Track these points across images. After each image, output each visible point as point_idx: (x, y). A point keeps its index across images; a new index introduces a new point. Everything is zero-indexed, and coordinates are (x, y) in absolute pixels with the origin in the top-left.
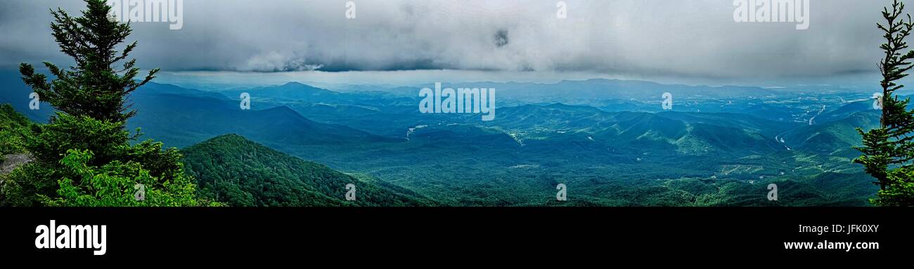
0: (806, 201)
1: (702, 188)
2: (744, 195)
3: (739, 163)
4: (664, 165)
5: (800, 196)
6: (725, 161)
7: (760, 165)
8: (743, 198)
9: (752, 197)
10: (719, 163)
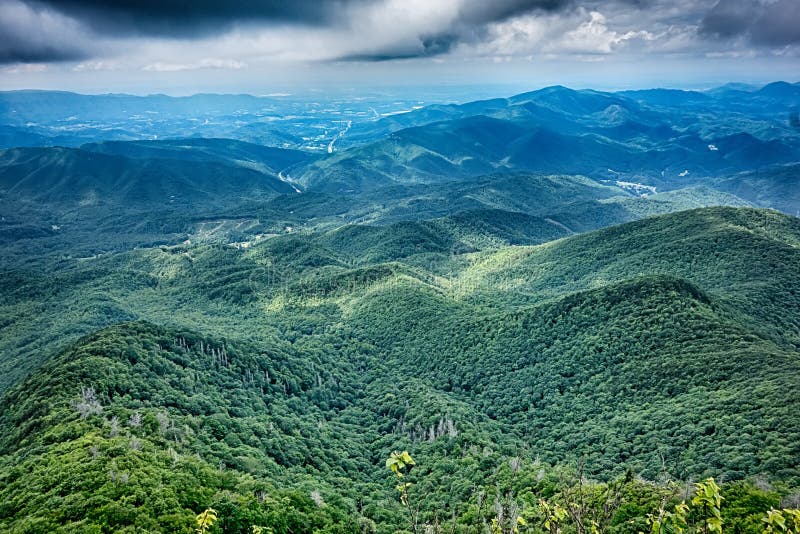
0: (318, 270)
1: (166, 262)
2: (231, 266)
3: (224, 217)
4: (103, 232)
5: (310, 264)
6: (202, 216)
7: (255, 217)
8: (230, 272)
9: (242, 269)
10: (194, 220)
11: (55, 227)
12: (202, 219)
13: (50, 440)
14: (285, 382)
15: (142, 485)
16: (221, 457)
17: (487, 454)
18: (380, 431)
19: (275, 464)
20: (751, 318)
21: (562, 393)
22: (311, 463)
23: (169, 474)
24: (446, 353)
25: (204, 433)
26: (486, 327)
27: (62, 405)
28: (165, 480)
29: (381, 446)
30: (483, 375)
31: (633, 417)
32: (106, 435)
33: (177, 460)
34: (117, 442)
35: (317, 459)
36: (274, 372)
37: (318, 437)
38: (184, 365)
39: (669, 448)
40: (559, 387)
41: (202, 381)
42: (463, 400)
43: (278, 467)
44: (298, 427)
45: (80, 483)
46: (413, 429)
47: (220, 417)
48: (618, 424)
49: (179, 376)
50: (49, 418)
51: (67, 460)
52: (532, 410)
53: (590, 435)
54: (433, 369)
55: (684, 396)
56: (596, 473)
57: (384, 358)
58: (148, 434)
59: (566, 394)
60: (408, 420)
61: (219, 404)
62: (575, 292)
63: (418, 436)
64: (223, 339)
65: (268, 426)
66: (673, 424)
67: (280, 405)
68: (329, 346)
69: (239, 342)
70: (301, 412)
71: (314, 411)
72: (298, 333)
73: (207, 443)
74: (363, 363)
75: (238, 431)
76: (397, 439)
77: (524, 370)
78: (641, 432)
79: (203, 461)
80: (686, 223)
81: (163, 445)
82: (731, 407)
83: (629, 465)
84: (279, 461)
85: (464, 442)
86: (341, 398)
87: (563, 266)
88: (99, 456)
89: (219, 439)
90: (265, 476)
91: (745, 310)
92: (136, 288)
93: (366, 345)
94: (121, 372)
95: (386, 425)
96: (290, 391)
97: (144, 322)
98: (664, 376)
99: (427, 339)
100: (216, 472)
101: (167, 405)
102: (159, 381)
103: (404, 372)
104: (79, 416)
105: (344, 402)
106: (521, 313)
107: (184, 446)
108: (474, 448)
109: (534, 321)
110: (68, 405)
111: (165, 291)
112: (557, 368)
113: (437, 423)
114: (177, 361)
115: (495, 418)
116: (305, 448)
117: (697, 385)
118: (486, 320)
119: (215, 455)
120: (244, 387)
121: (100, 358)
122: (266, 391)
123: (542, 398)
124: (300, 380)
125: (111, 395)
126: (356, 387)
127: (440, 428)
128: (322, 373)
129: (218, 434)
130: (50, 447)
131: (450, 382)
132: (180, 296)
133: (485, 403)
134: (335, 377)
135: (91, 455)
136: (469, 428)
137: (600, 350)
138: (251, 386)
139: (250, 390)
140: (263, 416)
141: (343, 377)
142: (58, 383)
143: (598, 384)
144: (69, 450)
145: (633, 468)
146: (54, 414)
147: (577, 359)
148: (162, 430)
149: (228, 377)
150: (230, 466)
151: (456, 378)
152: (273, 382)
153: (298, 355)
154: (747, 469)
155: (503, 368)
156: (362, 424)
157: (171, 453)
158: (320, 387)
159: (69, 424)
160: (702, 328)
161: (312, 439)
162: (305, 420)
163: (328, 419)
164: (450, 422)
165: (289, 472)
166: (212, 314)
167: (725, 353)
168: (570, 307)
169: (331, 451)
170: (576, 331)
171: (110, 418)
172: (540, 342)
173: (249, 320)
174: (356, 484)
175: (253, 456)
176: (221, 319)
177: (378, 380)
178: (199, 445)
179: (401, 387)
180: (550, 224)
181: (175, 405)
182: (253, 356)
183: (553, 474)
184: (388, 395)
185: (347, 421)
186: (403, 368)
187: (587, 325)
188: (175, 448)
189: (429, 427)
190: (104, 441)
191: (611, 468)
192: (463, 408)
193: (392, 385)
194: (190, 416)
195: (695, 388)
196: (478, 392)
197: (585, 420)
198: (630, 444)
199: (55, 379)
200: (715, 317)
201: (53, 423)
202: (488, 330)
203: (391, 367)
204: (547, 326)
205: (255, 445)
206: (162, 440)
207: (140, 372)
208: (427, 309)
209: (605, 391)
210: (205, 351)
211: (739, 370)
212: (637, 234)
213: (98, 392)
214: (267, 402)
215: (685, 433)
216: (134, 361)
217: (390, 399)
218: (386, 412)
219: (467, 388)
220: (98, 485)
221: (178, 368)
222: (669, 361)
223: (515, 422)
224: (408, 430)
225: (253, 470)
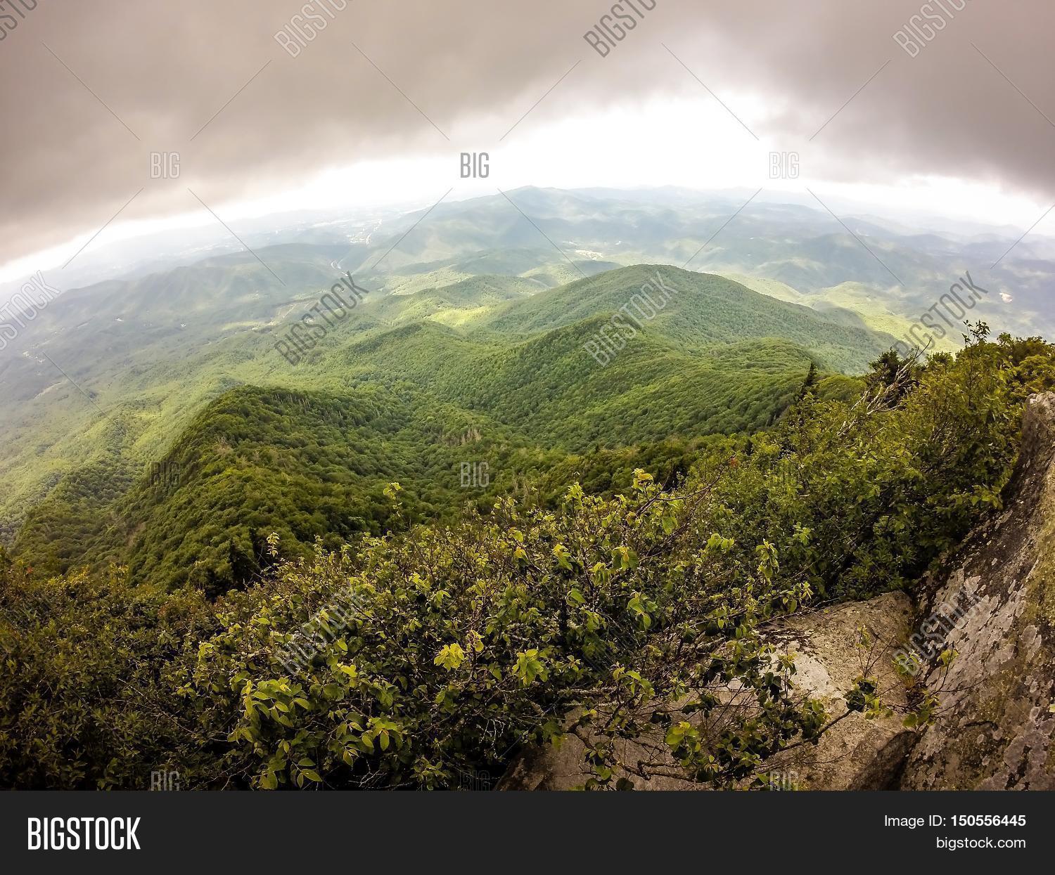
3: (295, 301)
10: (274, 306)
11: (183, 325)
12: (280, 305)
13: (206, 475)
14: (353, 417)
15: (270, 499)
16: (318, 474)
17: (503, 448)
18: (426, 443)
19: (356, 475)
20: (665, 337)
21: (551, 400)
22: (381, 471)
23: (286, 490)
24: (467, 382)
25: (304, 459)
26: (494, 361)
27: (207, 451)
28: (284, 494)
29: (429, 454)
30: (495, 395)
31: (598, 410)
32: (239, 468)
33: (289, 480)
34: (248, 472)
35: (385, 468)
36: (344, 411)
37: (383, 453)
38: (281, 413)
39: (621, 427)
40: (549, 397)
41: (296, 425)
42: (483, 414)
43: (358, 477)
44: (368, 448)
45: (230, 501)
46: (449, 439)
47: (312, 447)
48: (589, 416)
49: (279, 421)
50: (201, 460)
51: (220, 487)
52: (532, 415)
53: (572, 426)
54: (459, 395)
55: (628, 392)
56: (577, 450)
57: (423, 391)
58: (266, 464)
59: (554, 401)
60: (445, 434)
61: (310, 438)
62: (554, 329)
63: (453, 443)
64: (305, 392)
65: (346, 450)
66: (623, 411)
67: (352, 434)
68: (381, 388)
69: (317, 392)
70: (368, 437)
71: (377, 435)
72: (358, 380)
73: (306, 466)
74: (408, 397)
75: (327, 455)
76: (439, 447)
77: (524, 388)
78: (603, 419)
79: (306, 479)
80: (623, 276)
81: (277, 471)
82: (657, 396)
83: (598, 441)
84: (358, 472)
85: (488, 443)
86: (395, 423)
87: (544, 312)
88: (238, 483)
89: (314, 463)
90: (350, 484)
91: (662, 332)
92: (241, 361)
93: (408, 383)
94: (240, 423)
95: (430, 439)
96: (358, 423)
97: (249, 386)
98: (616, 380)
99: (452, 374)
100: (318, 485)
101: (275, 443)
102: (267, 427)
103: (438, 399)
104: (219, 457)
105: (398, 426)
106: (518, 348)
107: (292, 470)
108: (494, 446)
109: (528, 352)
110: (211, 450)
111: (260, 362)
112: (546, 384)
113: (466, 433)
114: (277, 412)
115: (506, 424)
116: (375, 461)
117: (636, 384)
118: (494, 355)
119: (313, 474)
120: (325, 424)
121: (224, 415)
122: (341, 425)
123: (537, 405)
124: (364, 415)
125: (237, 440)
126: (405, 415)
127: (468, 436)
128: (379, 408)
129: (313, 460)
130: (207, 479)
131: (472, 403)
132: (271, 364)
133: (499, 414)
134: (389, 409)
135: (233, 482)
136: (489, 433)
137: (574, 368)
138: (330, 423)
139: (329, 426)
140: (342, 443)
141: (395, 409)
142: (202, 435)
143: (574, 392)
144: (219, 481)
145: (599, 443)
146: (204, 457)
147: (559, 376)
148: (275, 461)
149: (313, 419)
150: (325, 480)
151: (476, 399)
152: (345, 418)
153: (360, 397)
154: (666, 432)
155: (508, 388)
156: (413, 440)
157: (284, 475)
158: (380, 418)
159: (215, 463)
160: (637, 346)
161: (379, 455)
162: (372, 442)
163: (388, 440)
164: (475, 431)
165: (367, 479)
166: (295, 374)
167: (651, 361)
168: (552, 340)
169: (393, 461)
170: (556, 356)
171: (239, 456)
172: (533, 367)
173: (321, 375)
174: (415, 481)
175: (339, 471)
176: (301, 377)
177: (420, 407)
178: (301, 468)
179: (437, 411)
180: (533, 282)
181: (280, 442)
182: (329, 401)
183: (548, 455)
184: (429, 417)
185: (402, 440)
186: (437, 397)
187: (564, 352)
188: (286, 472)
189: (461, 435)
190: (239, 473)
191: (586, 445)
192: (483, 419)
193: (431, 410)
194: (291, 449)
195: (635, 386)
196: (493, 407)
197: (567, 417)
198: (597, 428)
199: (200, 434)
200: (644, 338)
201: (205, 463)
202: (496, 362)
203: (428, 397)
204: (537, 354)
205: (339, 464)
206: (276, 467)
207: (253, 422)
208: (450, 352)
209: (579, 395)
210: (294, 402)
211: (660, 371)
212: (591, 286)
213: (228, 439)
214: (343, 433)
215: (630, 416)
216: (247, 415)
217: (430, 420)
218: (428, 430)
219: (485, 405)
220: (242, 501)
221: (278, 416)
222: (618, 370)
223: (521, 424)
224: (447, 440)
225: (342, 481)
